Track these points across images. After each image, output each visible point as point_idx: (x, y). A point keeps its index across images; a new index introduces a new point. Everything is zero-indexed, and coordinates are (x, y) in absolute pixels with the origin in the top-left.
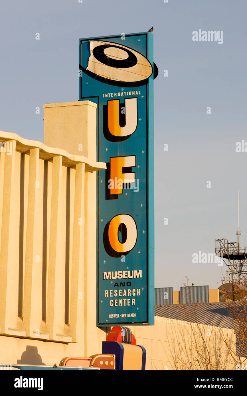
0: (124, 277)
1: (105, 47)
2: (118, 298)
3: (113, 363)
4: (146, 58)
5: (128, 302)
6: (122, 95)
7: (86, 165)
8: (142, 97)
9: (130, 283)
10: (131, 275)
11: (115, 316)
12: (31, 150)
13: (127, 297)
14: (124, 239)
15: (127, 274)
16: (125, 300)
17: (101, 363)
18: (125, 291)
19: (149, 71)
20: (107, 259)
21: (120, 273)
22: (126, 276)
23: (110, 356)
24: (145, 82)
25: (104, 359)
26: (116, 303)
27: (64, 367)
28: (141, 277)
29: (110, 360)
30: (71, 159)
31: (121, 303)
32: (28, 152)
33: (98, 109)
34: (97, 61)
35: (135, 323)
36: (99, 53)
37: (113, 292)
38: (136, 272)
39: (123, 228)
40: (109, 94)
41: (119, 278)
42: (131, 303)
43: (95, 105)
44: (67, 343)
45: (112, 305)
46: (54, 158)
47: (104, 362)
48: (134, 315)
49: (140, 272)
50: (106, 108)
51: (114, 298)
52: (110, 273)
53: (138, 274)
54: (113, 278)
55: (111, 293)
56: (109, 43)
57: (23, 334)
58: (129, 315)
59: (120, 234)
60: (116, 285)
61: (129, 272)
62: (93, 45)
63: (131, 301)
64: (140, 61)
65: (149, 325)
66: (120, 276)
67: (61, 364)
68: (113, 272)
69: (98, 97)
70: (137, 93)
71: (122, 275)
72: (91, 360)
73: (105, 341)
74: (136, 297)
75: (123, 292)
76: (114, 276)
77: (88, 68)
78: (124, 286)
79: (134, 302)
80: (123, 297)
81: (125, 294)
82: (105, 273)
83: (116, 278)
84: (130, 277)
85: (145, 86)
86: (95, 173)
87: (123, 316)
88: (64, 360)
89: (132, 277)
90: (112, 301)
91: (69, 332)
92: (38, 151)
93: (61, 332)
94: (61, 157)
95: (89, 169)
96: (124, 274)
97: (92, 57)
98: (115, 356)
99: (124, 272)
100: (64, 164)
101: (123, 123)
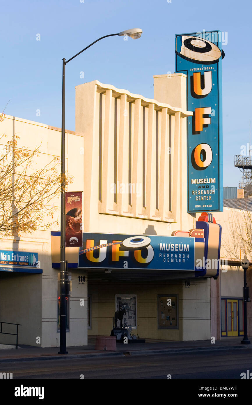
0: (205, 183)
1: (191, 39)
2: (201, 195)
3: (203, 234)
4: (217, 46)
5: (207, 198)
6: (202, 69)
7: (181, 113)
8: (215, 70)
9: (208, 186)
10: (209, 181)
11: (199, 206)
12: (149, 105)
13: (206, 195)
14: (204, 159)
15: (206, 181)
16: (205, 196)
17: (196, 234)
18: (205, 191)
19: (220, 54)
20: (193, 171)
21: (202, 180)
22: (205, 182)
23: (201, 230)
24: (217, 61)
25: (198, 232)
26: (199, 198)
27: (174, 236)
28: (215, 182)
29: (201, 232)
30: (172, 110)
31: (203, 198)
32: (147, 106)
33: (187, 78)
34: (186, 48)
35: (211, 210)
36: (188, 44)
37: (198, 192)
38: (212, 179)
39: (203, 152)
40: (194, 69)
41: (201, 183)
42: (209, 198)
43: (186, 76)
44: (171, 223)
45: (197, 200)
46: (163, 109)
47: (198, 234)
48: (211, 206)
49: (215, 179)
50: (192, 78)
51: (198, 195)
52: (195, 180)
53: (213, 180)
54: (198, 183)
55: (196, 192)
56: (194, 37)
57: (146, 217)
58: (207, 206)
59: (202, 156)
60: (199, 187)
61: (207, 179)
62: (184, 38)
63: (209, 197)
64: (214, 48)
65: (220, 211)
66: (202, 182)
67: (173, 235)
68: (197, 180)
69: (187, 71)
70: (211, 68)
71: (203, 181)
72: (190, 233)
73: (197, 221)
74: (212, 195)
75: (204, 191)
76: (198, 182)
77: (180, 53)
78: (204, 188)
79: (210, 198)
80: (204, 195)
81: (205, 193)
82: (193, 180)
83: (199, 183)
84: (208, 182)
85: (217, 64)
86: (186, 118)
87: (204, 206)
88: (174, 232)
89: (209, 182)
90: (197, 197)
91: (172, 216)
92: (154, 105)
93: (167, 216)
94: (167, 109)
95: (183, 115)
96: (205, 181)
97: (183, 46)
98: (204, 230)
99: (205, 179)
100: (168, 113)
101: (203, 87)
